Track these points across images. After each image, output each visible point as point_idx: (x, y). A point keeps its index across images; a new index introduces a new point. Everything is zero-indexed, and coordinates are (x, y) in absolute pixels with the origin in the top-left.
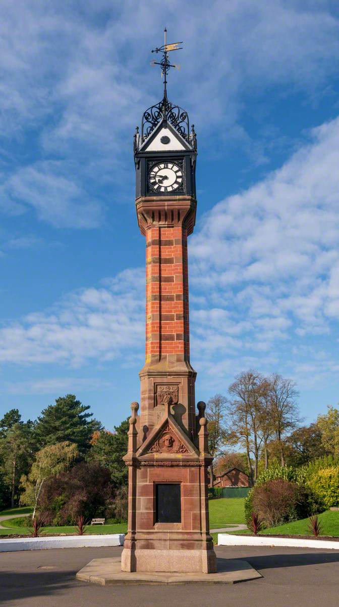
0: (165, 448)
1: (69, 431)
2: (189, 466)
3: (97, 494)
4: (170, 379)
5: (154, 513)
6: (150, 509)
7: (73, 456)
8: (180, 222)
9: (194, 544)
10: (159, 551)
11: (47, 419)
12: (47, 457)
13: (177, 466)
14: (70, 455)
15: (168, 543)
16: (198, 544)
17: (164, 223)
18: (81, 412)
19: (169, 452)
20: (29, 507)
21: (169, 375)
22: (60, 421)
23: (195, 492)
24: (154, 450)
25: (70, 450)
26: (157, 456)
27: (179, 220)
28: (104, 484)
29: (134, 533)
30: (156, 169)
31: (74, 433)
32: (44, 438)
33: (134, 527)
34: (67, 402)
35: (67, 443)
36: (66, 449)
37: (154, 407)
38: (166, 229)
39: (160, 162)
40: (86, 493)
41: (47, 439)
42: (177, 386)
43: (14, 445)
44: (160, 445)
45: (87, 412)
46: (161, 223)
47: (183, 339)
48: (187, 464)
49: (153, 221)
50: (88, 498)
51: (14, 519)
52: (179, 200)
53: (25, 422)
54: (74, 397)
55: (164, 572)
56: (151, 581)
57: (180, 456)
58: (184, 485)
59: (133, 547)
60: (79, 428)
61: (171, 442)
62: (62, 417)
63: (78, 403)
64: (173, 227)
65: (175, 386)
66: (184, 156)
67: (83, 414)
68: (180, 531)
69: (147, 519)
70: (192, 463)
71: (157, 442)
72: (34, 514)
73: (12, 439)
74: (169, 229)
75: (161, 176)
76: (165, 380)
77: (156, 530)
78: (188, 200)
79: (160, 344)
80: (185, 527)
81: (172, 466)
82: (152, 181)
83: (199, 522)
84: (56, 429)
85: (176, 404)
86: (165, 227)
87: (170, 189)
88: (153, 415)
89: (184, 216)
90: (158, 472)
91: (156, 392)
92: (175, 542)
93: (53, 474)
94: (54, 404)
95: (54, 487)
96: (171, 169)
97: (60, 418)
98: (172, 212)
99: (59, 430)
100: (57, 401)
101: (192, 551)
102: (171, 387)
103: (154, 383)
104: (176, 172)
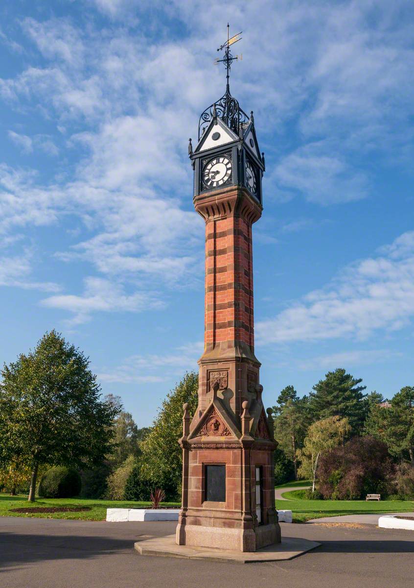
0: (212, 432)
1: (342, 406)
2: (232, 448)
3: (376, 469)
4: (220, 366)
5: (203, 492)
6: (199, 488)
7: (345, 431)
8: (231, 212)
9: (234, 523)
10: (205, 527)
11: (319, 394)
12: (319, 432)
13: (221, 448)
14: (341, 430)
15: (212, 520)
16: (238, 523)
17: (218, 216)
18: (352, 386)
19: (215, 434)
20: (308, 481)
21: (219, 362)
22: (332, 396)
23: (237, 473)
24: (202, 433)
25: (342, 424)
26: (204, 439)
27: (231, 211)
28: (382, 459)
29: (185, 510)
30: (209, 166)
31: (347, 407)
32: (318, 412)
33: (186, 504)
34: (337, 376)
35: (337, 417)
36: (338, 424)
37: (207, 392)
38: (221, 221)
39: (213, 159)
40: (363, 468)
41: (321, 413)
42: (226, 372)
43: (290, 420)
44: (208, 429)
45: (359, 385)
46: (215, 217)
47: (234, 325)
48: (229, 446)
49: (209, 216)
50: (365, 473)
51: (295, 491)
52: (227, 192)
53: (301, 398)
54: (343, 371)
55: (208, 547)
56: (177, 554)
57: (223, 439)
58: (228, 466)
59: (184, 523)
60: (352, 402)
61: (217, 426)
62: (334, 391)
63: (348, 377)
64: (226, 218)
65: (224, 372)
66: (231, 148)
67: (355, 387)
68: (224, 509)
69: (197, 497)
70: (234, 446)
71: (205, 426)
72: (313, 487)
73: (289, 415)
74: (223, 221)
75: (213, 172)
76: (216, 367)
77: (203, 508)
78: (235, 190)
79: (214, 332)
80: (228, 506)
81: (217, 448)
82: (206, 178)
83: (240, 502)
84: (329, 404)
85: (226, 388)
86: (219, 220)
87: (221, 183)
88: (205, 401)
89: (234, 206)
90: (206, 454)
91: (209, 379)
92: (218, 520)
93: (325, 448)
94: (324, 379)
95: (330, 462)
96: (222, 163)
97: (332, 393)
98: (223, 204)
99: (332, 405)
100: (327, 376)
101: (233, 529)
102: (221, 373)
103: (207, 370)
104: (226, 165)
